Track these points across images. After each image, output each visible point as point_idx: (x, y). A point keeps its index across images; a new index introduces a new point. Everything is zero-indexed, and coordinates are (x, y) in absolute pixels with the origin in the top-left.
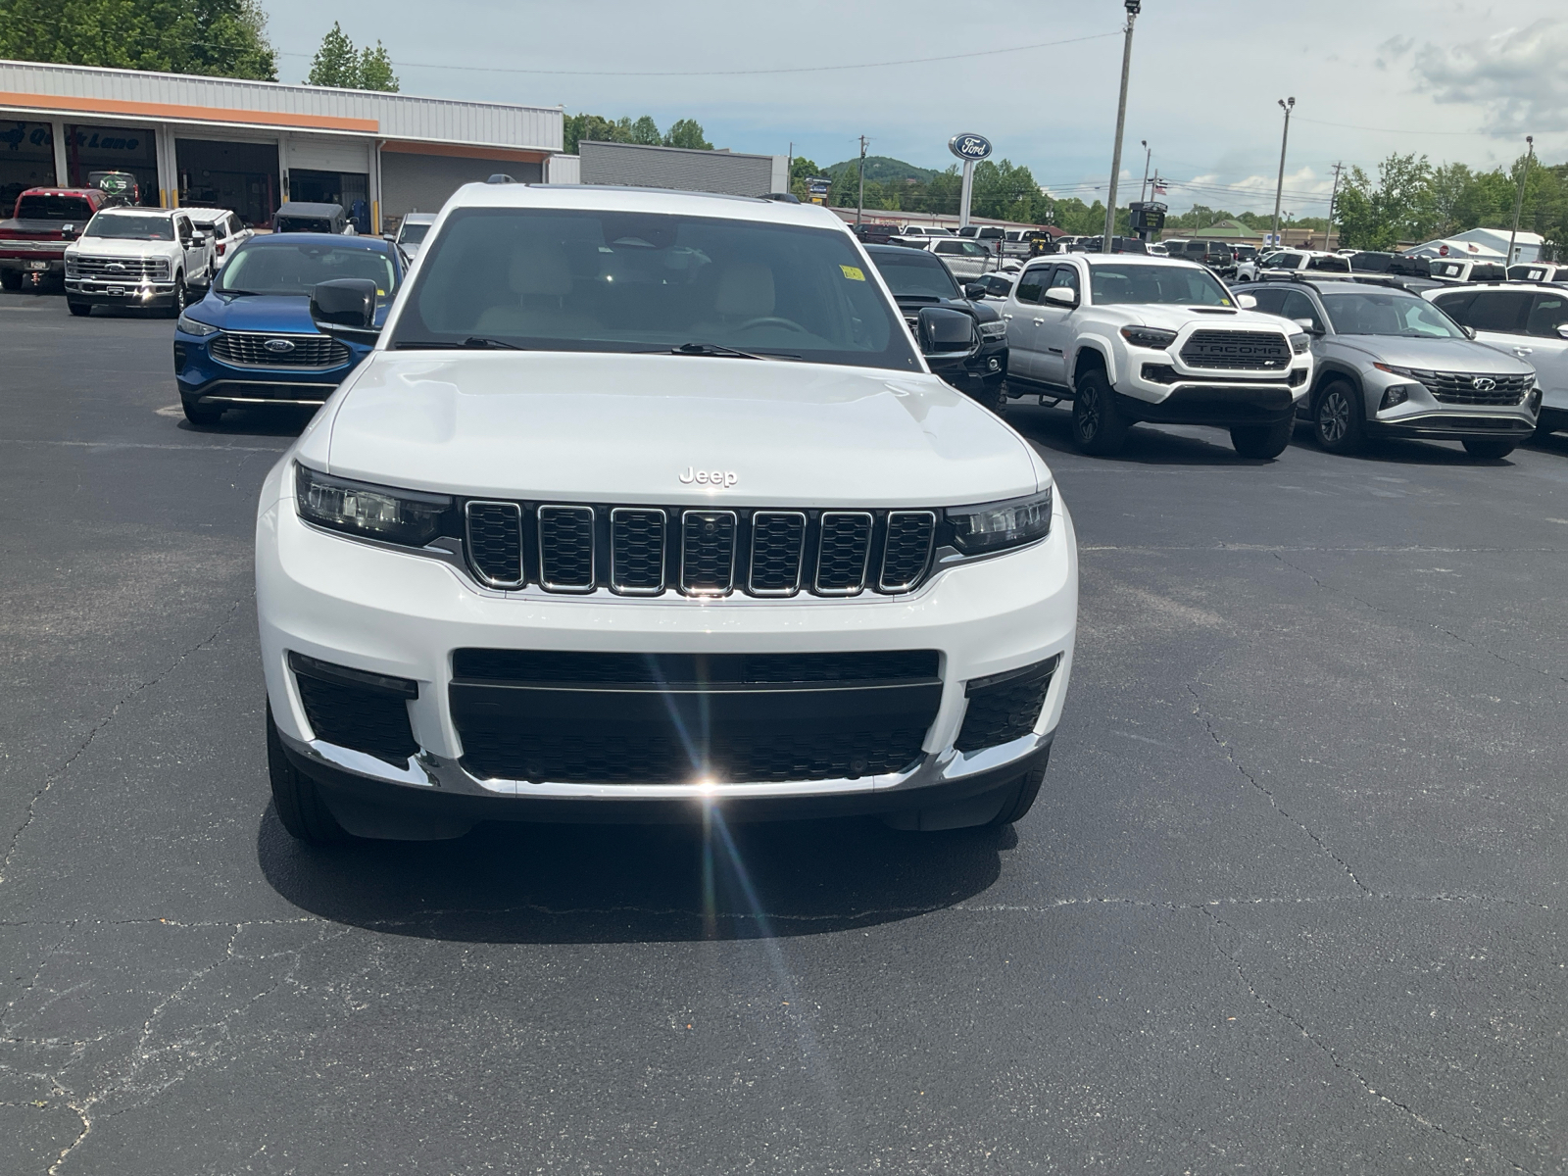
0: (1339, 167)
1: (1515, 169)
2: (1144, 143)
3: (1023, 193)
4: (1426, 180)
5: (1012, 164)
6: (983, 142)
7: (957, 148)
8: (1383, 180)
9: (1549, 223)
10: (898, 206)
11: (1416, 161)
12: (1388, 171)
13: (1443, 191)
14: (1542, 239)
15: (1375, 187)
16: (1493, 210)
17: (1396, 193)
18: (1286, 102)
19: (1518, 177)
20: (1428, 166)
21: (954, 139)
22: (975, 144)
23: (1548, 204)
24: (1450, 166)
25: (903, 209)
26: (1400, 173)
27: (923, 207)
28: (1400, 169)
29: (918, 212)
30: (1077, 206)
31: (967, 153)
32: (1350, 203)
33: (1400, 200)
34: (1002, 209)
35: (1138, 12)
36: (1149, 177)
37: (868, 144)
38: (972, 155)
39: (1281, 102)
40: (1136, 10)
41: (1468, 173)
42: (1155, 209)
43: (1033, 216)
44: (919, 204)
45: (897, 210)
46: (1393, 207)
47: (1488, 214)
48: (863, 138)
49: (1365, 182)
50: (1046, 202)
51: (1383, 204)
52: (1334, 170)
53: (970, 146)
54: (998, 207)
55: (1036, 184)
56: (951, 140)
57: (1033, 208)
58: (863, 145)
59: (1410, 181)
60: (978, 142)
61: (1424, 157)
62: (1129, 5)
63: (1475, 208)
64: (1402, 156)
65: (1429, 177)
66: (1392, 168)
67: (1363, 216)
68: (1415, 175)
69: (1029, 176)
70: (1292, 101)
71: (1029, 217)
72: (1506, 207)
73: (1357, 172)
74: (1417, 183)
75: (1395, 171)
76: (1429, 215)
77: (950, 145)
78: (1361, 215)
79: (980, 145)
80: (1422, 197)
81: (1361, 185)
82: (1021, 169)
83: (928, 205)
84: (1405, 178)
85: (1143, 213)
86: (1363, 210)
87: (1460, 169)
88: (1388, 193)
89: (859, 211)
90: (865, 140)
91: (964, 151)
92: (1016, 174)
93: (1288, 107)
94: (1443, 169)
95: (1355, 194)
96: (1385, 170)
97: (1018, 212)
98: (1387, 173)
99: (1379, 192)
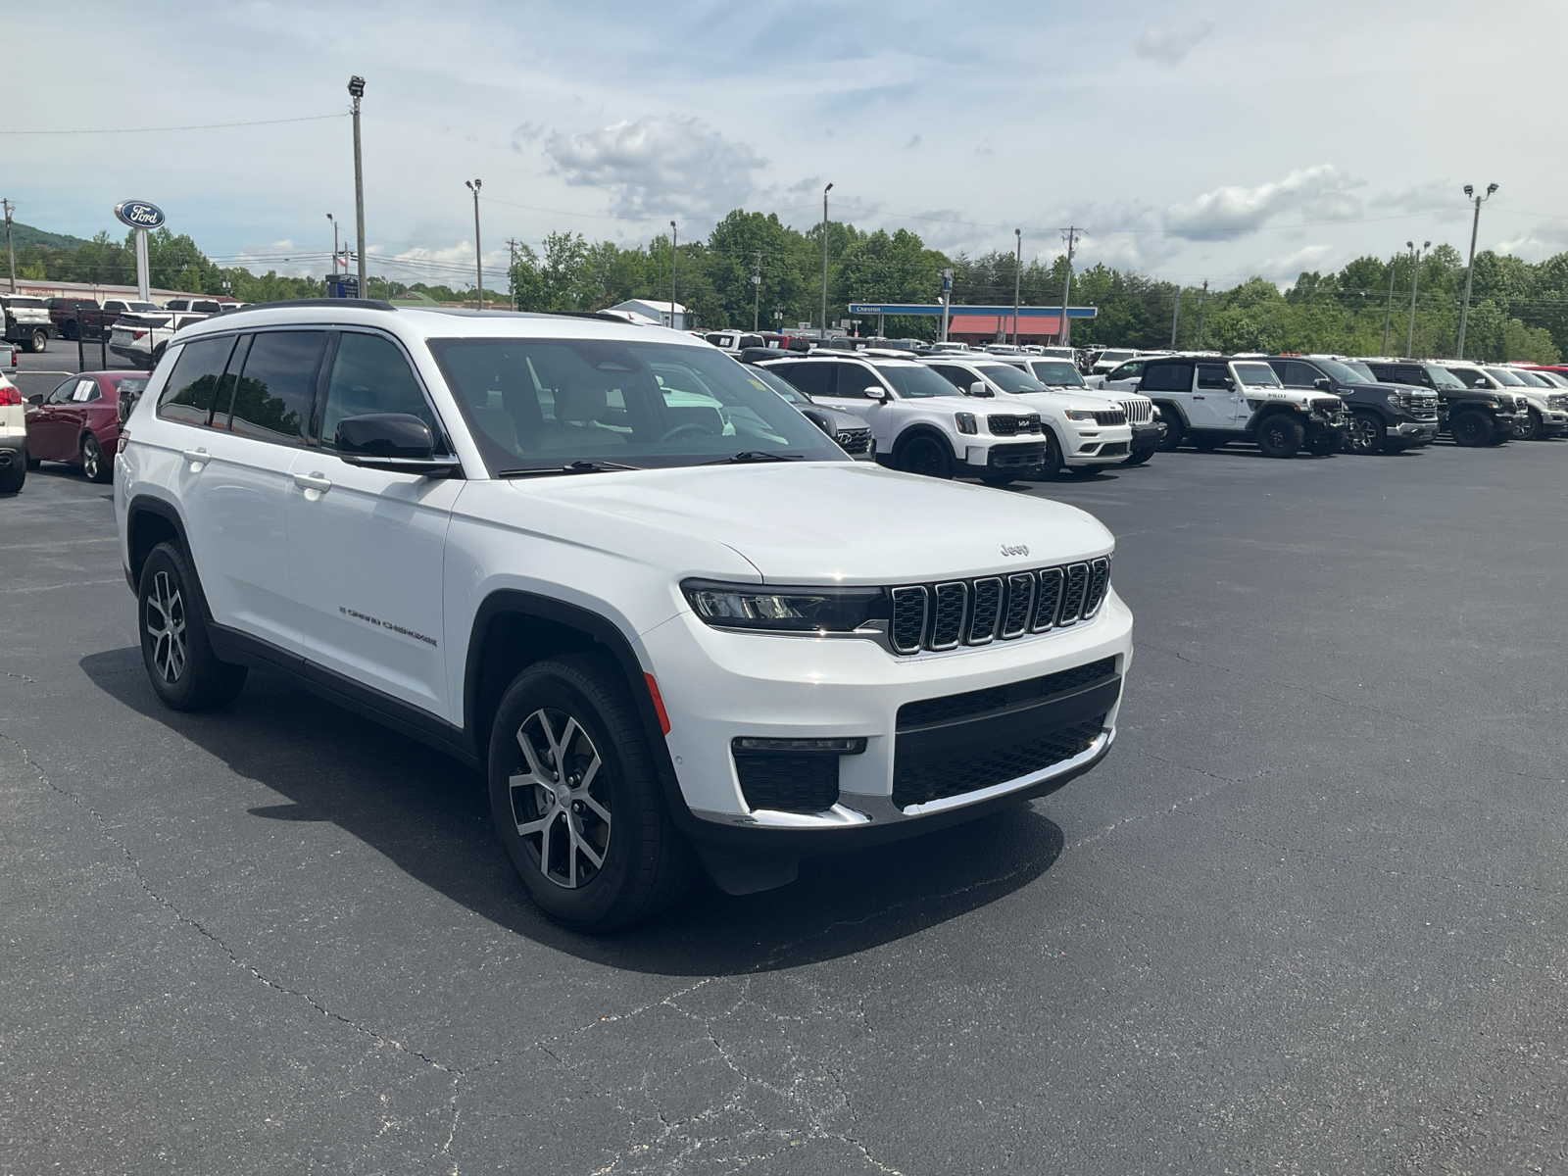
0: (512, 244)
1: (652, 247)
2: (330, 216)
3: (188, 262)
4: (584, 256)
5: (171, 232)
6: (153, 210)
7: (125, 215)
8: (548, 256)
9: (685, 294)
10: (42, 274)
11: (574, 238)
12: (551, 248)
13: (598, 266)
14: (684, 308)
15: (543, 263)
16: (641, 283)
17: (561, 267)
18: (473, 184)
19: (655, 255)
20: (585, 244)
21: (120, 206)
22: (145, 212)
23: (682, 279)
24: (601, 244)
25: (49, 278)
26: (562, 250)
27: (71, 276)
28: (560, 245)
29: (66, 281)
30: (244, 275)
31: (137, 221)
32: (524, 276)
33: (565, 274)
34: (166, 279)
35: (362, 95)
36: (339, 250)
37: (13, 209)
38: (143, 223)
39: (468, 184)
40: (359, 93)
41: (617, 251)
42: (352, 281)
43: (203, 286)
44: (66, 273)
45: (42, 279)
46: (562, 280)
47: (637, 287)
48: (5, 202)
49: (534, 258)
50: (214, 272)
51: (552, 278)
52: (509, 246)
53: (139, 213)
54: (161, 277)
55: (201, 253)
56: (116, 208)
57: (201, 278)
58: (6, 209)
59: (572, 257)
60: (149, 209)
61: (580, 236)
62: (354, 88)
63: (627, 282)
64: (560, 234)
65: (585, 253)
66: (555, 245)
67: (537, 289)
68: (575, 251)
69: (192, 245)
70: (478, 183)
71: (199, 287)
72: (650, 281)
73: (525, 248)
74: (577, 259)
75: (557, 248)
76: (592, 287)
77: (117, 213)
78: (534, 287)
79: (151, 213)
80: (582, 273)
81: (530, 260)
82: (182, 239)
83: (77, 274)
84: (568, 254)
85: (341, 284)
86: (535, 283)
87: (609, 247)
88: (555, 267)
89: (12, 282)
90: (9, 205)
91: (135, 219)
92: (177, 242)
93: (476, 188)
94: (596, 246)
95: (526, 268)
96: (548, 247)
97: (186, 282)
98: (551, 251)
99: (547, 266)
